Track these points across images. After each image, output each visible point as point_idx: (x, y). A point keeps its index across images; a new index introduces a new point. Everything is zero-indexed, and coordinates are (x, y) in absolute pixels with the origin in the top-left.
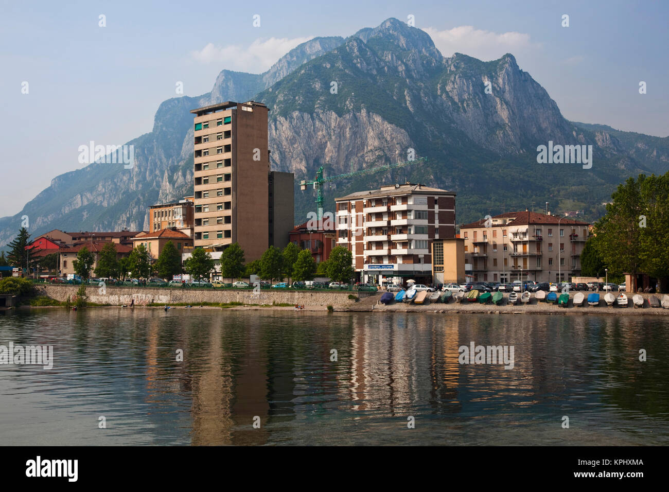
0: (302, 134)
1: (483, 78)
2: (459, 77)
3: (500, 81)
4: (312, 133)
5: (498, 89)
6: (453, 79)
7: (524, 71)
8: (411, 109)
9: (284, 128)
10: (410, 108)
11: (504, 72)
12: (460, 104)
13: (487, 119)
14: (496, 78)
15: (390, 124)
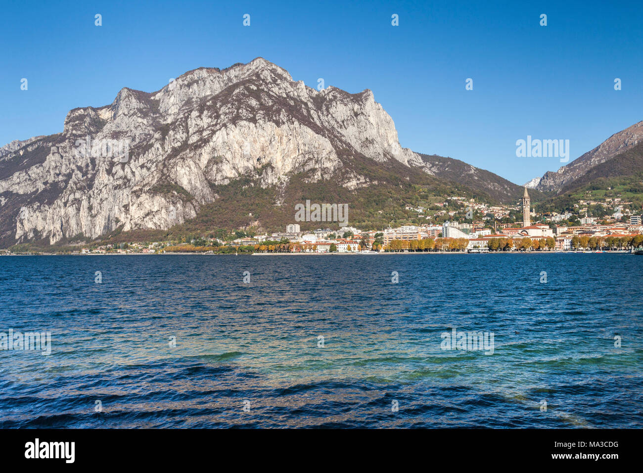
1: (353, 105)
2: (340, 103)
3: (366, 108)
5: (366, 114)
6: (335, 105)
9: (234, 133)
10: (318, 124)
12: (341, 123)
14: (363, 106)
15: (317, 135)
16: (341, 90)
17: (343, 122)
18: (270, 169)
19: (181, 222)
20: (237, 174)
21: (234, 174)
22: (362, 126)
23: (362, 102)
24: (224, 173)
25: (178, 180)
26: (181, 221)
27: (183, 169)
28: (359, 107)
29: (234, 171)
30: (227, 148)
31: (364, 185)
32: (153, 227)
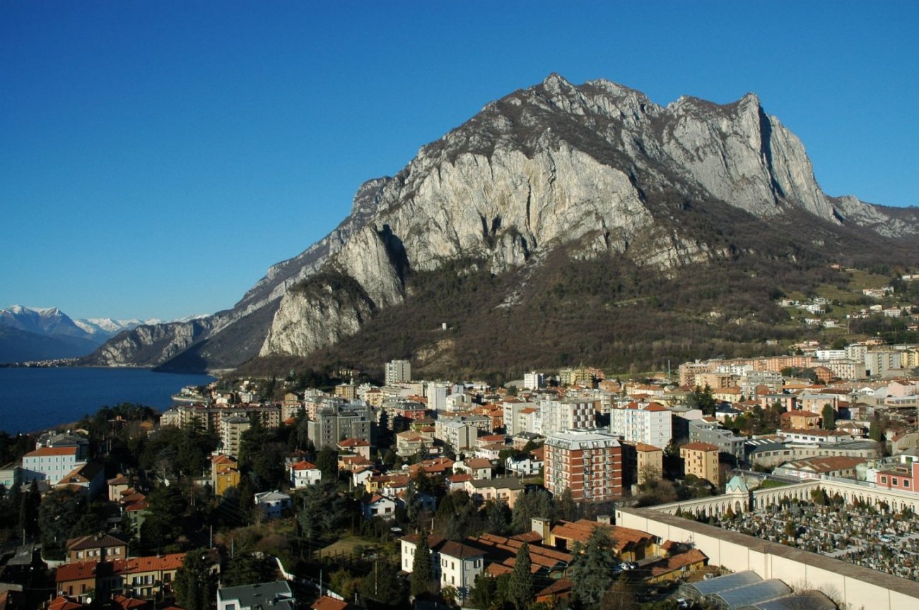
0: (475, 185)
1: (720, 121)
2: (691, 119)
3: (743, 123)
4: (490, 182)
5: (742, 134)
6: (683, 122)
8: (631, 153)
9: (451, 177)
11: (747, 112)
12: (693, 152)
14: (738, 121)
15: (602, 166)
16: (702, 101)
17: (697, 150)
18: (511, 237)
19: (332, 341)
20: (454, 250)
21: (451, 251)
22: (735, 155)
23: (737, 115)
24: (431, 248)
25: (348, 266)
26: (333, 339)
27: (357, 247)
28: (730, 123)
29: (451, 245)
30: (439, 204)
31: (695, 259)
32: (290, 350)
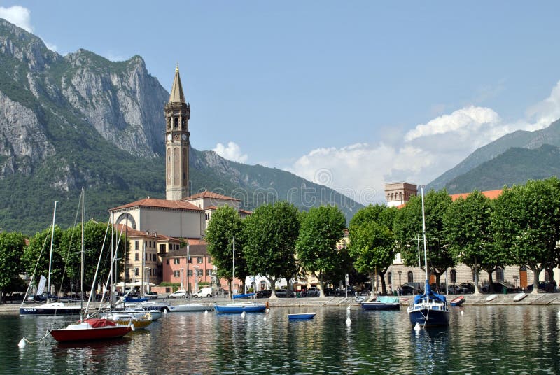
1: (112, 76)
2: (87, 71)
3: (131, 80)
5: (129, 89)
6: (80, 72)
7: (152, 76)
8: (36, 94)
10: (34, 93)
11: (135, 71)
12: (87, 100)
13: (118, 118)
14: (127, 78)
17: (91, 98)
22: (123, 106)
28: (120, 78)
